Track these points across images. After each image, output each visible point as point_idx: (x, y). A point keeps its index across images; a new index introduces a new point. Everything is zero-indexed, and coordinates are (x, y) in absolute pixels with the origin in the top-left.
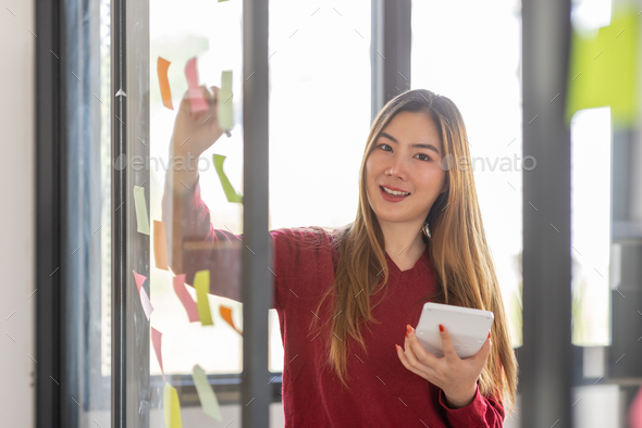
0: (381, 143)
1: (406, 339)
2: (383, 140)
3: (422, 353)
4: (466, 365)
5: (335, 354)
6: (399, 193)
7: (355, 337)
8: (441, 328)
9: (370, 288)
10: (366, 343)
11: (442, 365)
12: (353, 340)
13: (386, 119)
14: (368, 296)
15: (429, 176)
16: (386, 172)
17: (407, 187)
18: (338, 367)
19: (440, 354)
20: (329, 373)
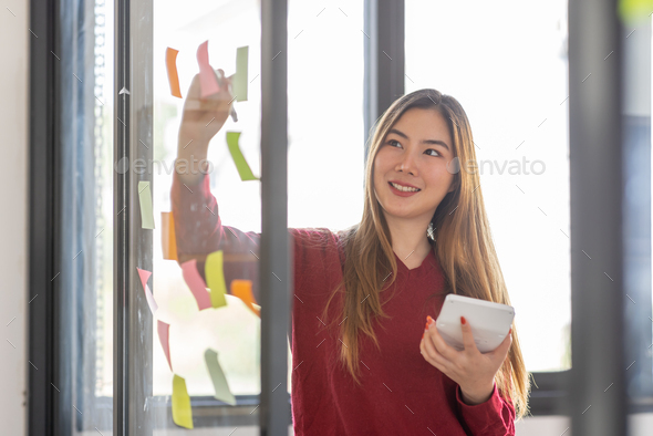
0: (390, 140)
1: (426, 331)
2: (393, 137)
3: (442, 345)
4: (486, 359)
5: (347, 350)
6: (410, 189)
7: (367, 332)
8: (463, 321)
9: (378, 285)
10: (378, 339)
11: (462, 358)
12: (365, 335)
13: (396, 115)
14: (377, 292)
15: (440, 172)
16: (397, 168)
17: (417, 182)
18: (349, 364)
19: (460, 347)
20: (341, 371)
